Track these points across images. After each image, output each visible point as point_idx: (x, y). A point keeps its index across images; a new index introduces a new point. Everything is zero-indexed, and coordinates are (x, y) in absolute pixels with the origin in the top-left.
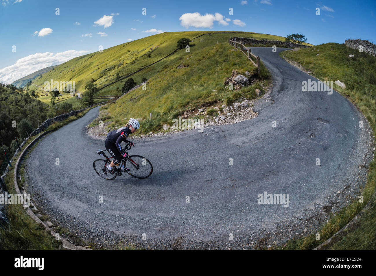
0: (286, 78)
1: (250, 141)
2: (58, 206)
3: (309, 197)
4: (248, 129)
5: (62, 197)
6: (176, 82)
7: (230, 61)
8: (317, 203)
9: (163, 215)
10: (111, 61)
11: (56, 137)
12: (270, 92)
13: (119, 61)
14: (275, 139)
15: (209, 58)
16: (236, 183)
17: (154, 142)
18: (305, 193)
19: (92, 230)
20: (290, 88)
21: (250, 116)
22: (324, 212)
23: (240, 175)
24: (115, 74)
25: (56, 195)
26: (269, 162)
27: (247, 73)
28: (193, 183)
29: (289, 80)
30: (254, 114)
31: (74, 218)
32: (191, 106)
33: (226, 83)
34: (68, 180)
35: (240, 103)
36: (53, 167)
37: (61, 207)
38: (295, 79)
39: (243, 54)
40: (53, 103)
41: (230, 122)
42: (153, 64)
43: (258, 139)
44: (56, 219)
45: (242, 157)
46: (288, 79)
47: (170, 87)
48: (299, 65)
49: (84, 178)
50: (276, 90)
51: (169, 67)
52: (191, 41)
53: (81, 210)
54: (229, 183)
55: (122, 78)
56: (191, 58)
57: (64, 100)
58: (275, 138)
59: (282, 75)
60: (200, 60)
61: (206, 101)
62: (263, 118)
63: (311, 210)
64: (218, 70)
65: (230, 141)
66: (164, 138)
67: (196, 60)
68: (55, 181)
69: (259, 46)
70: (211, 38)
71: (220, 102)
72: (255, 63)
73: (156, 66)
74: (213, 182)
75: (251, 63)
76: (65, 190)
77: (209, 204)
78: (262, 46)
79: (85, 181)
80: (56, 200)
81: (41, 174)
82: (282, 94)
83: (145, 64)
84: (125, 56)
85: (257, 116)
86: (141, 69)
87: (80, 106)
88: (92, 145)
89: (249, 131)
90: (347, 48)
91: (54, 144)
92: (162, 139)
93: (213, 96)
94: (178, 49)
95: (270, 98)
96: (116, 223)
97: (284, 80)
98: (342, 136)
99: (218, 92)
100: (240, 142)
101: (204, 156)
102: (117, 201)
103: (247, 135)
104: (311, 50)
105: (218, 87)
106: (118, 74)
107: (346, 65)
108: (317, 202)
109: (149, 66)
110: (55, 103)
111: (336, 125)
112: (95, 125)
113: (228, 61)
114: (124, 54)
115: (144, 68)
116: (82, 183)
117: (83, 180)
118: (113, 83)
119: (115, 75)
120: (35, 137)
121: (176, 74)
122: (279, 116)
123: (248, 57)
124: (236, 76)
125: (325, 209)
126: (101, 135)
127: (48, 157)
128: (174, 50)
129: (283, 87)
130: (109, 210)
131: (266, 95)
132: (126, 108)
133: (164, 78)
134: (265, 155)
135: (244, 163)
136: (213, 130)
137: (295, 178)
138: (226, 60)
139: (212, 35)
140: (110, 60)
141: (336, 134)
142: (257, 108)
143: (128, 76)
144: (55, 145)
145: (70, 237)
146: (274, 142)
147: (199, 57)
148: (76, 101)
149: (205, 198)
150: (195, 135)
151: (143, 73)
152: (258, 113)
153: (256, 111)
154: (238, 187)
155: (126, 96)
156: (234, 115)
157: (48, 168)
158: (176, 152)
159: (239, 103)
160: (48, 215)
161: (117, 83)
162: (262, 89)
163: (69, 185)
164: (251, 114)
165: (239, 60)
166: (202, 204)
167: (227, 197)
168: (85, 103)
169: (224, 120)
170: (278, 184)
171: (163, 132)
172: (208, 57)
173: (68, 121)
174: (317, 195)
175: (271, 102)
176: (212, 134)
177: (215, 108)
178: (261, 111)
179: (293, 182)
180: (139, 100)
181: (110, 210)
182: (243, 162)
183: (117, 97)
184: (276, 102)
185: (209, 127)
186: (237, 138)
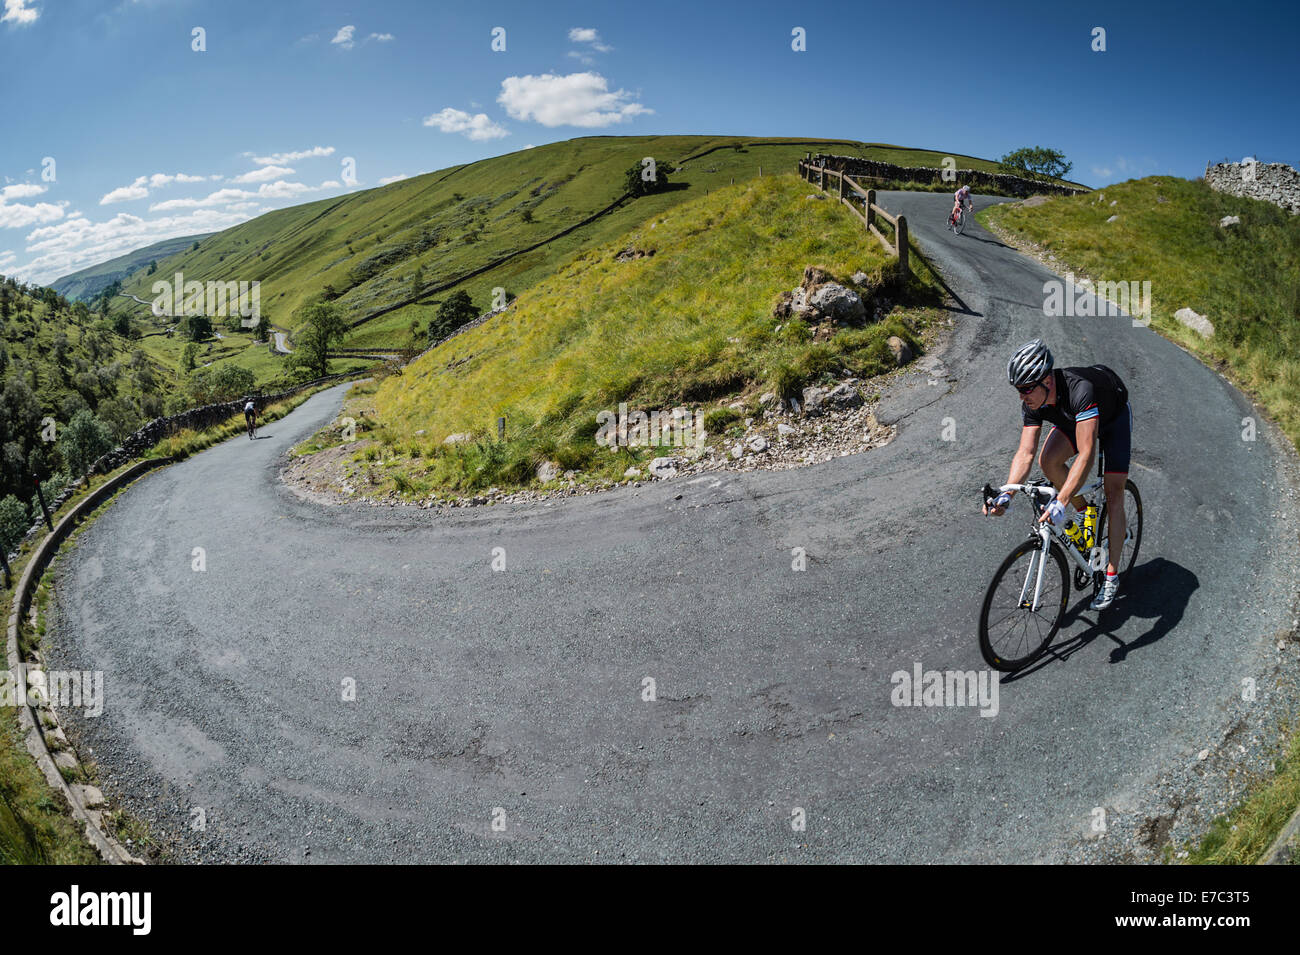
0: (1001, 299)
1: (860, 537)
2: (132, 735)
3: (1089, 784)
4: (854, 491)
5: (147, 705)
6: (606, 309)
7: (801, 233)
8: (1118, 810)
9: (480, 829)
10: (395, 230)
11: (177, 483)
12: (941, 350)
13: (423, 231)
14: (961, 532)
15: (726, 226)
16: (790, 717)
17: (497, 526)
18: (1071, 768)
19: (223, 846)
20: (1017, 333)
21: (866, 438)
22: (1142, 844)
23: (808, 683)
24: (408, 274)
25: (131, 695)
26: (932, 631)
27: (858, 278)
28: (616, 709)
29: (1012, 306)
30: (879, 429)
31: (174, 790)
32: (646, 397)
33: (780, 314)
34: (178, 646)
35: (830, 390)
36: (142, 590)
37: (138, 741)
38: (1032, 304)
39: (848, 211)
40: (189, 362)
41: (787, 461)
42: (537, 246)
43: (891, 533)
44: (116, 783)
45: (821, 605)
46: (1008, 301)
47: (584, 324)
48: (1047, 256)
49: (230, 643)
50: (964, 343)
51: (590, 255)
52: (674, 170)
53: (199, 764)
54: (758, 718)
55: (430, 288)
56: (664, 226)
57: (227, 354)
58: (959, 528)
59: (988, 287)
60: (696, 232)
61: (702, 378)
62: (916, 449)
63: (1090, 842)
64: (756, 267)
65: (781, 535)
66: (535, 513)
67: (682, 233)
68: (136, 643)
69: (908, 189)
70: (741, 161)
71: (754, 383)
72: (891, 244)
73: (549, 252)
74: (696, 710)
75: (876, 243)
76: (163, 683)
77: (668, 802)
78: (918, 190)
79: (231, 654)
80: (127, 713)
81: (101, 613)
82: (988, 356)
83: (514, 245)
84: (443, 213)
85: (890, 439)
86: (499, 262)
87: (282, 378)
88: (286, 524)
89: (858, 501)
90: (1212, 195)
91: (162, 507)
92: (527, 518)
93: (730, 363)
94: (628, 196)
95: (944, 372)
96: (303, 834)
97: (993, 305)
98: (1212, 518)
99: (749, 345)
100: (820, 542)
101: (671, 593)
102: (324, 749)
103: (848, 515)
104: (1089, 202)
105: (751, 329)
106: (420, 275)
107: (1212, 251)
108: (1118, 803)
109: (527, 251)
110: (196, 363)
111: (1188, 477)
112: (316, 448)
113: (793, 235)
114: (440, 206)
115: (510, 257)
116: (221, 662)
117: (225, 651)
118: (402, 305)
119: (406, 278)
120: (104, 477)
121: (610, 281)
122: (976, 440)
123: (865, 220)
124: (816, 289)
125: (1148, 834)
126: (325, 486)
127: (133, 553)
128: (614, 199)
129: (992, 331)
130: (289, 779)
131: (929, 362)
132: (431, 396)
133: (567, 293)
134: (917, 600)
135: (827, 633)
136: (718, 492)
137: (1036, 703)
138: (786, 234)
139: (746, 152)
140: (391, 226)
141: (1190, 511)
142: (891, 408)
143: (453, 284)
144: (165, 513)
145: (150, 855)
146: (954, 544)
147: (692, 222)
148: (269, 361)
149: (652, 775)
150: (649, 507)
151: (505, 274)
152: (894, 426)
153: (888, 418)
154: (797, 737)
155: (438, 353)
156: (805, 434)
157: (124, 594)
158: (568, 571)
159: (825, 389)
160: (93, 763)
161: (413, 305)
162: (914, 339)
163: (179, 663)
164: (868, 431)
165: (832, 232)
166: (638, 801)
167: (743, 779)
168: (298, 369)
169: (765, 450)
170: (964, 729)
171: (536, 489)
172: (722, 224)
173: (229, 431)
174: (1120, 773)
175: (947, 386)
176: (716, 507)
177: (733, 406)
178: (906, 421)
179: (1028, 720)
180: (478, 366)
181: (294, 779)
182: (824, 630)
183: (409, 354)
184: (964, 387)
185: (705, 479)
186: (808, 524)
